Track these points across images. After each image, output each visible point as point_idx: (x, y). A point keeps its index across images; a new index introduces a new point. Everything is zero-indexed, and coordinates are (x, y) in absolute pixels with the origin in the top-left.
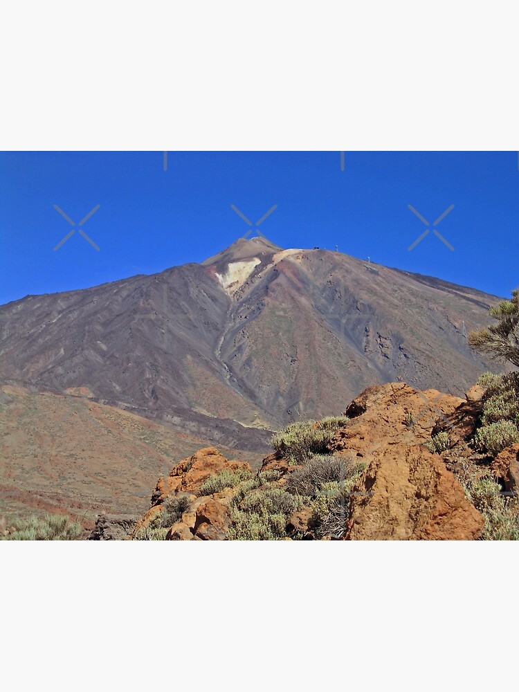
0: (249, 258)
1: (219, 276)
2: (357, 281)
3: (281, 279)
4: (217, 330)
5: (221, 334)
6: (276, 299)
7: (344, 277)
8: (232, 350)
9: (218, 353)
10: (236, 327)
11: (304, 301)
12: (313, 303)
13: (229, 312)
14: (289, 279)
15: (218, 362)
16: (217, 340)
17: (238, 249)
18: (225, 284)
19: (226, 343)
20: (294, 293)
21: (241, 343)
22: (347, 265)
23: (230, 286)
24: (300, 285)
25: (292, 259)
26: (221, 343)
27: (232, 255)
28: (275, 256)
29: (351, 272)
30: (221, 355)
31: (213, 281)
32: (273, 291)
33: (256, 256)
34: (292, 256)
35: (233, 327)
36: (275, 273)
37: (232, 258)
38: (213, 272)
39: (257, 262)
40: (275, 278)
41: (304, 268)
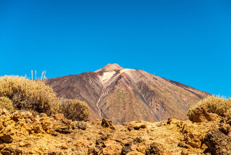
0: (111, 71)
4: (98, 96)
5: (99, 98)
6: (120, 86)
8: (102, 104)
9: (97, 105)
11: (130, 88)
12: (133, 89)
13: (102, 90)
15: (97, 108)
16: (97, 100)
17: (108, 67)
19: (101, 101)
21: (106, 101)
22: (146, 76)
25: (127, 73)
26: (99, 101)
27: (105, 69)
28: (121, 71)
29: (147, 78)
30: (98, 105)
32: (119, 83)
33: (114, 70)
34: (127, 71)
35: (103, 96)
37: (106, 71)
38: (97, 75)
39: (114, 72)
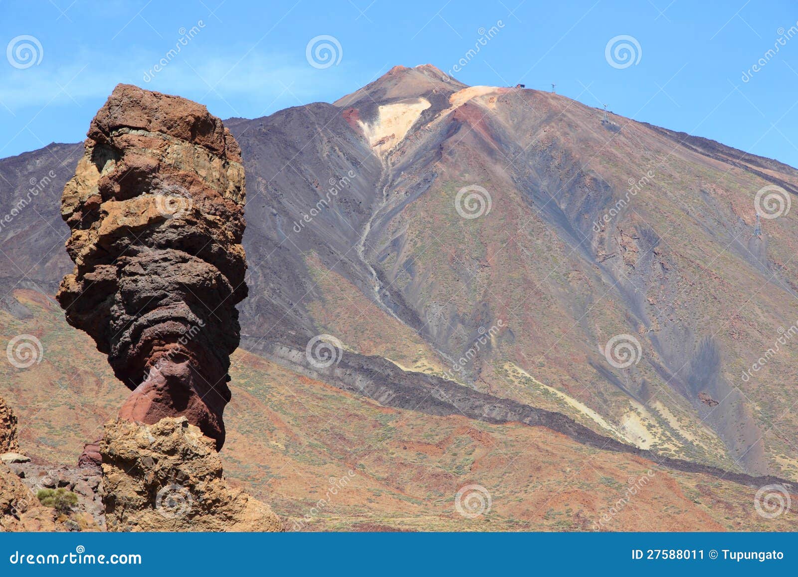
0: (411, 98)
1: (364, 126)
2: (585, 141)
3: (463, 135)
4: (360, 212)
5: (366, 220)
6: (455, 165)
7: (565, 134)
8: (383, 245)
9: (361, 249)
10: (390, 209)
11: (500, 170)
12: (515, 175)
13: (379, 185)
14: (476, 135)
15: (361, 263)
16: (359, 227)
17: (394, 82)
18: (373, 140)
19: (373, 235)
20: (484, 156)
21: (398, 235)
22: (569, 115)
23: (381, 142)
24: (493, 145)
25: (481, 103)
26: (366, 233)
27: (384, 91)
28: (453, 97)
29: (577, 126)
30: (366, 253)
31: (353, 132)
32: (451, 153)
33: (424, 95)
34: (482, 97)
35: (385, 209)
36: (454, 126)
37: (385, 98)
38: (353, 117)
39: (425, 104)
40: (455, 133)
41: (501, 119)
